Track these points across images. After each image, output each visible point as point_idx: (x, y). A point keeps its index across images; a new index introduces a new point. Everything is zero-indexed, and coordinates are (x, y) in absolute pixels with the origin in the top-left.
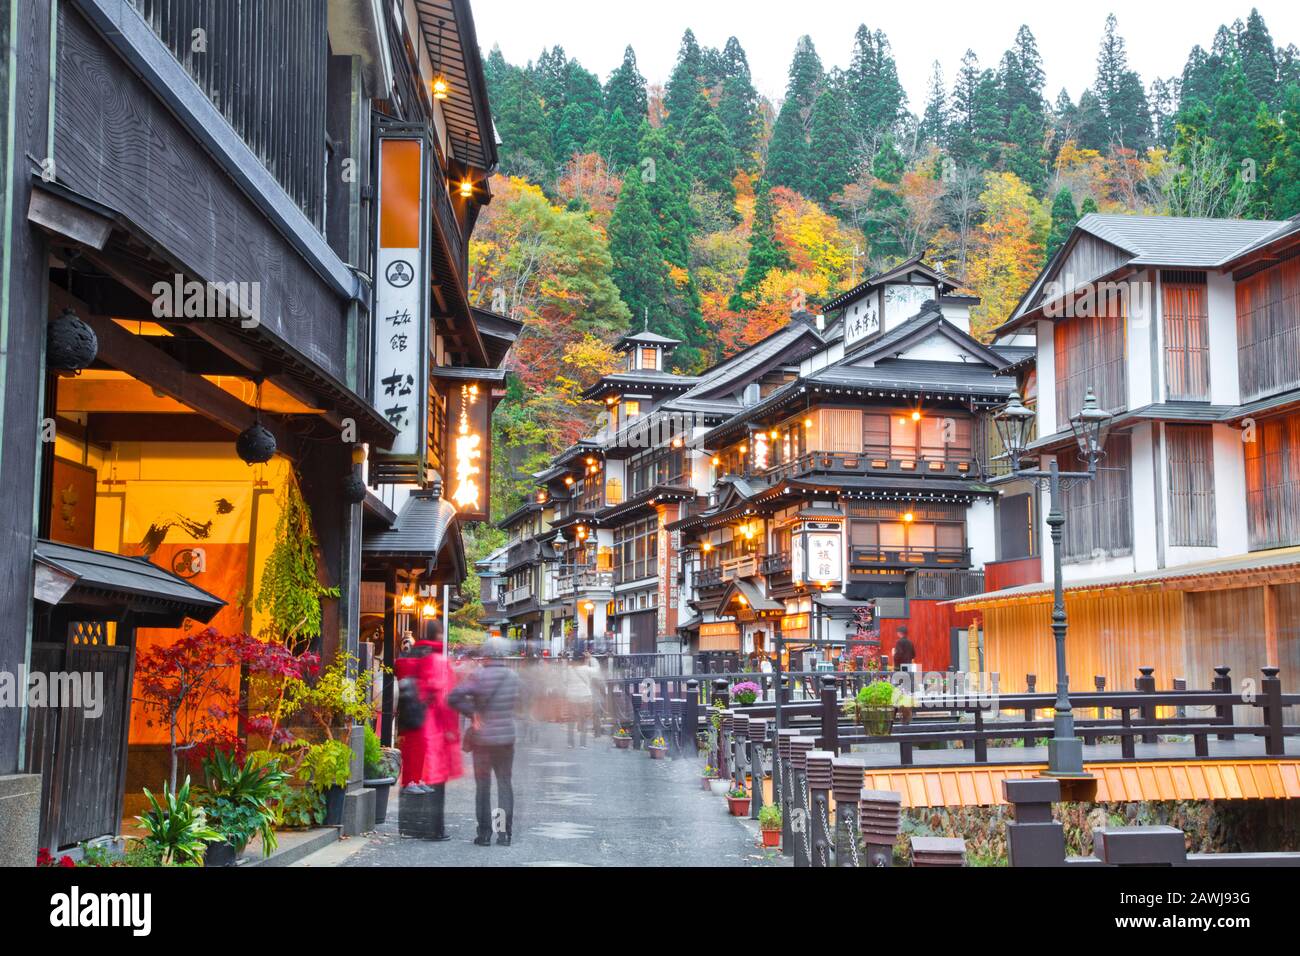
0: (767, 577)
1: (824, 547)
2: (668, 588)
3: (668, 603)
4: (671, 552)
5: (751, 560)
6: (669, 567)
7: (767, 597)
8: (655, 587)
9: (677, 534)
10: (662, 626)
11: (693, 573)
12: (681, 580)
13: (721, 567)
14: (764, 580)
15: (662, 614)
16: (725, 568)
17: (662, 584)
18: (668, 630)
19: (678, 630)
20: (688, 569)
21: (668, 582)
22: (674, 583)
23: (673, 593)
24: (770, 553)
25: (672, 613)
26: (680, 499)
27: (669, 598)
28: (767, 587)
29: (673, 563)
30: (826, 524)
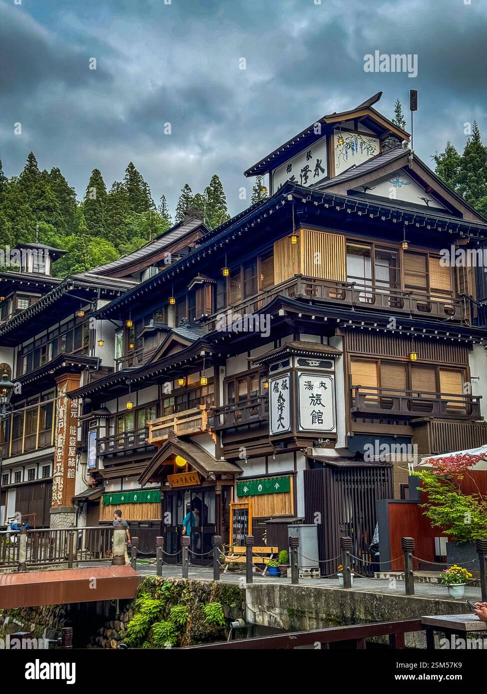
0: (217, 433)
1: (317, 390)
2: (66, 458)
3: (66, 473)
4: (71, 421)
5: (199, 413)
6: (68, 436)
7: (218, 457)
8: (51, 458)
9: (78, 403)
10: (57, 496)
11: (98, 440)
12: (82, 449)
13: (147, 428)
14: (214, 437)
15: (58, 483)
16: (152, 428)
17: (59, 454)
18: (64, 500)
19: (75, 500)
20: (92, 437)
21: (67, 451)
22: (72, 452)
23: (71, 463)
24: (221, 405)
25: (70, 483)
26: (83, 368)
27: (66, 467)
28: (217, 447)
29: (72, 432)
30: (318, 361)
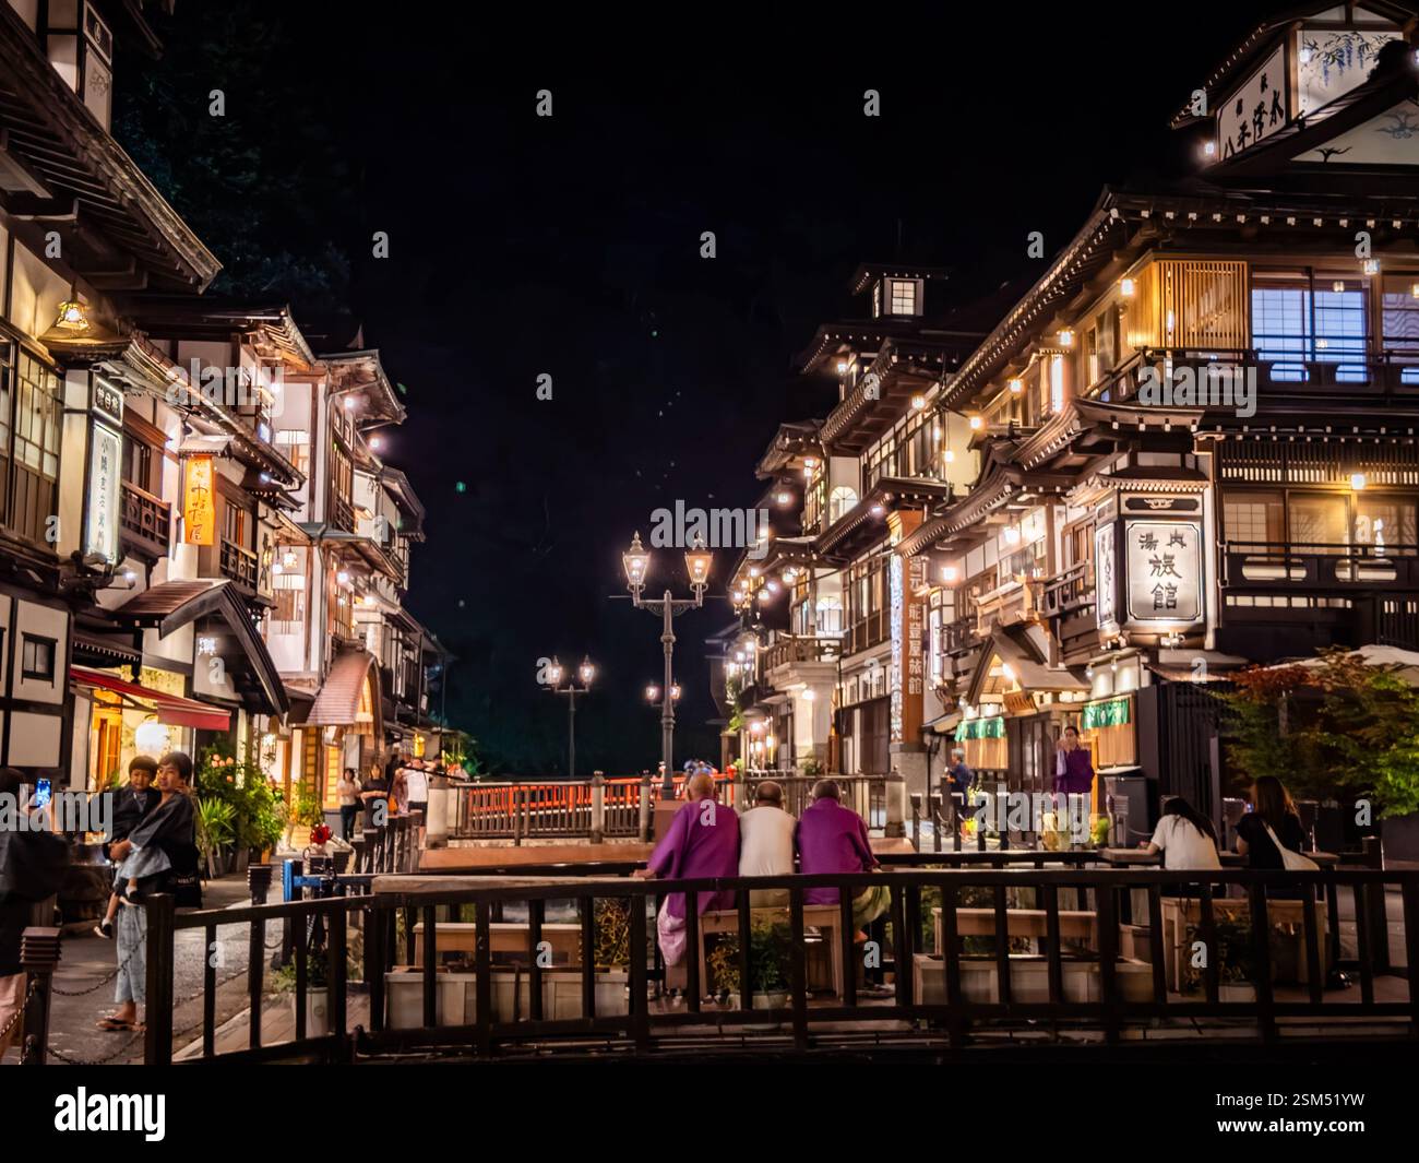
0: (1052, 622)
1: (1163, 548)
2: (906, 658)
5: (1020, 589)
6: (907, 621)
7: (1054, 664)
11: (941, 629)
15: (897, 702)
16: (981, 612)
17: (896, 652)
18: (904, 732)
19: (924, 732)
21: (906, 648)
22: (916, 649)
23: (914, 667)
24: (1058, 573)
25: (913, 703)
26: (923, 501)
28: (1053, 643)
30: (1168, 499)
